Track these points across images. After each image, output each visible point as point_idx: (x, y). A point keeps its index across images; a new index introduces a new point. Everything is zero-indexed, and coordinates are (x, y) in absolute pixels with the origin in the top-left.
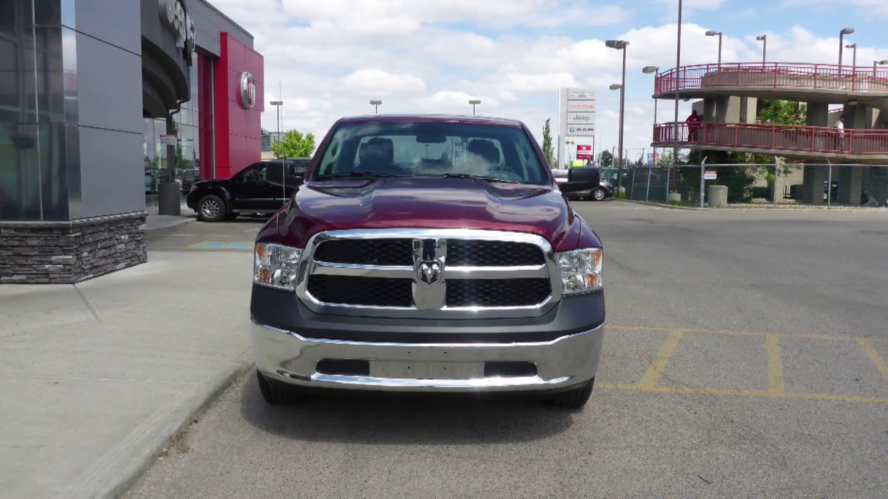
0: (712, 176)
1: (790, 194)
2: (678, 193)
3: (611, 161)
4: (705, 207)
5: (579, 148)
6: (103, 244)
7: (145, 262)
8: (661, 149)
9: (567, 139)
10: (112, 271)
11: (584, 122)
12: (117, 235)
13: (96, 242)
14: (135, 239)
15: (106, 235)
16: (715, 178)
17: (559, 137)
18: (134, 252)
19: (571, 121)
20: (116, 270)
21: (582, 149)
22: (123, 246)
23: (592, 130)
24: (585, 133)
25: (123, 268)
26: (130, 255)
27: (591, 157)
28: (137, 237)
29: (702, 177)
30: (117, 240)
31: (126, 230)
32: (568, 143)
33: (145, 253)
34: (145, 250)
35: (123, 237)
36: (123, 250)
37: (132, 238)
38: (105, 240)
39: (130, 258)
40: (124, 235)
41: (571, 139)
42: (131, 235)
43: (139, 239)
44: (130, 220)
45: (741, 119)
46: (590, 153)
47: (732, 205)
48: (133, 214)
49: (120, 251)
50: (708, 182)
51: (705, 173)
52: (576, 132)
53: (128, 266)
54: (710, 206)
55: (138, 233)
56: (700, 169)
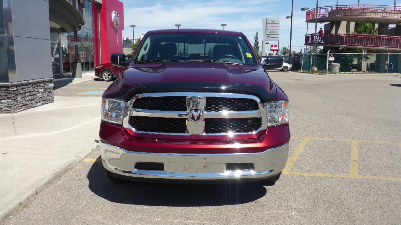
0: (332, 59)
1: (370, 67)
2: (316, 67)
3: (287, 52)
4: (328, 73)
5: (272, 46)
6: (29, 94)
7: (53, 102)
8: (309, 46)
9: (266, 42)
10: (34, 107)
11: (274, 34)
12: (37, 90)
13: (25, 93)
14: (47, 91)
15: (31, 89)
16: (334, 60)
17: (262, 41)
18: (47, 97)
19: (268, 33)
20: (37, 106)
21: (273, 47)
22: (40, 94)
23: (278, 38)
24: (274, 39)
25: (41, 105)
26: (44, 99)
27: (277, 51)
28: (48, 90)
29: (328, 59)
30: (37, 92)
31: (42, 87)
32: (267, 43)
33: (53, 98)
34: (53, 96)
35: (40, 90)
36: (40, 96)
37: (45, 90)
38: (30, 92)
39: (45, 100)
40: (41, 89)
41: (268, 42)
42: (45, 89)
43: (50, 91)
44: (44, 82)
45: (347, 32)
46: (276, 48)
47: (341, 72)
48: (45, 79)
49: (39, 97)
50: (330, 62)
51: (329, 57)
52: (270, 39)
53: (43, 104)
54: (331, 73)
55: (49, 88)
56: (327, 56)
